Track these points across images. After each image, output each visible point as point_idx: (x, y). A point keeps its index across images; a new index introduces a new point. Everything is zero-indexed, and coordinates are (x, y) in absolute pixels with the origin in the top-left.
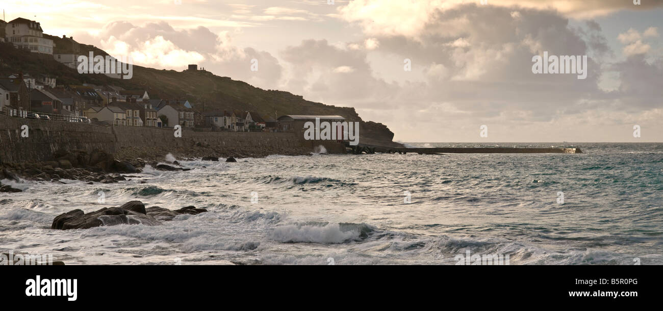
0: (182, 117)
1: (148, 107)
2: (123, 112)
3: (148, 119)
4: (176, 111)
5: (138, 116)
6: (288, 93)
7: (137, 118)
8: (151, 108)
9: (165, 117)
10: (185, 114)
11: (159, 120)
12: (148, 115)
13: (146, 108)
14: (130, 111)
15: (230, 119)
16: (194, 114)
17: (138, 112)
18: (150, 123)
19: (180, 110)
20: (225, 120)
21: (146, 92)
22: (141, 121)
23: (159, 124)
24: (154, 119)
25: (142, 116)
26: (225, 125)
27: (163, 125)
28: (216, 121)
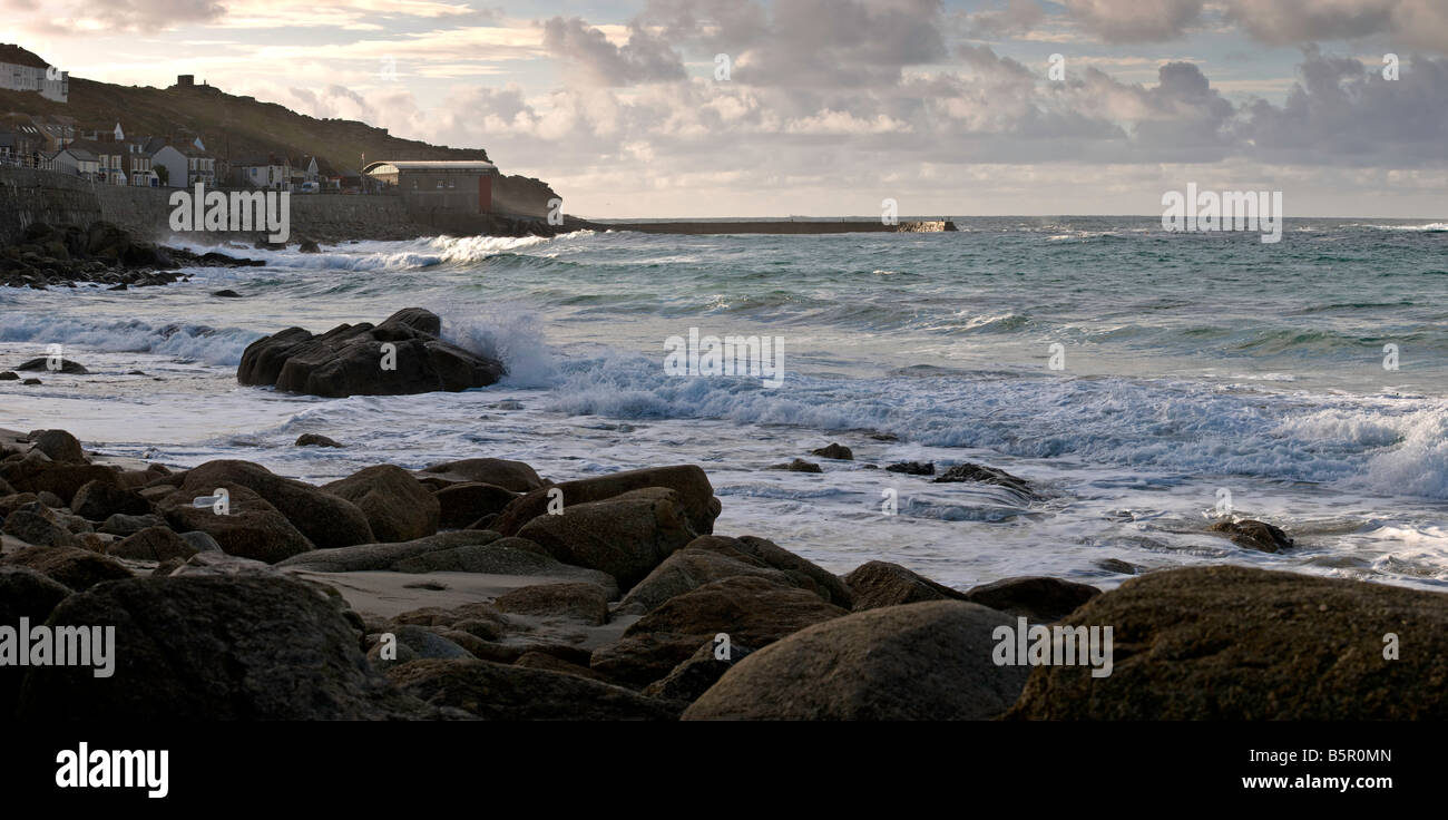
0: (195, 169)
1: (136, 149)
2: (92, 158)
3: (136, 173)
4: (183, 156)
5: (119, 167)
6: (361, 124)
7: (116, 170)
8: (140, 151)
9: (164, 168)
10: (199, 162)
11: (154, 175)
12: (137, 165)
13: (132, 151)
14: (106, 157)
15: (281, 172)
16: (215, 163)
17: (119, 158)
18: (139, 180)
19: (190, 155)
20: (271, 172)
21: (118, 125)
22: (123, 176)
23: (154, 181)
24: (147, 173)
25: (126, 168)
26: (271, 182)
27: (161, 183)
28: (255, 175)
